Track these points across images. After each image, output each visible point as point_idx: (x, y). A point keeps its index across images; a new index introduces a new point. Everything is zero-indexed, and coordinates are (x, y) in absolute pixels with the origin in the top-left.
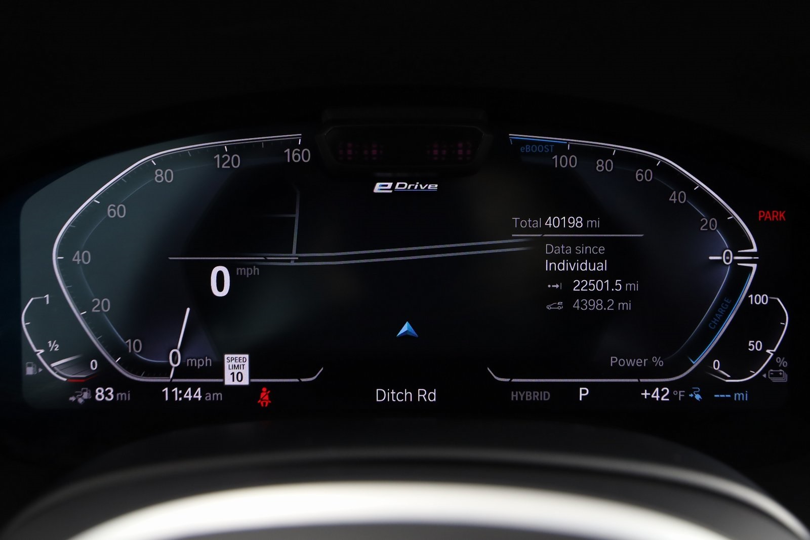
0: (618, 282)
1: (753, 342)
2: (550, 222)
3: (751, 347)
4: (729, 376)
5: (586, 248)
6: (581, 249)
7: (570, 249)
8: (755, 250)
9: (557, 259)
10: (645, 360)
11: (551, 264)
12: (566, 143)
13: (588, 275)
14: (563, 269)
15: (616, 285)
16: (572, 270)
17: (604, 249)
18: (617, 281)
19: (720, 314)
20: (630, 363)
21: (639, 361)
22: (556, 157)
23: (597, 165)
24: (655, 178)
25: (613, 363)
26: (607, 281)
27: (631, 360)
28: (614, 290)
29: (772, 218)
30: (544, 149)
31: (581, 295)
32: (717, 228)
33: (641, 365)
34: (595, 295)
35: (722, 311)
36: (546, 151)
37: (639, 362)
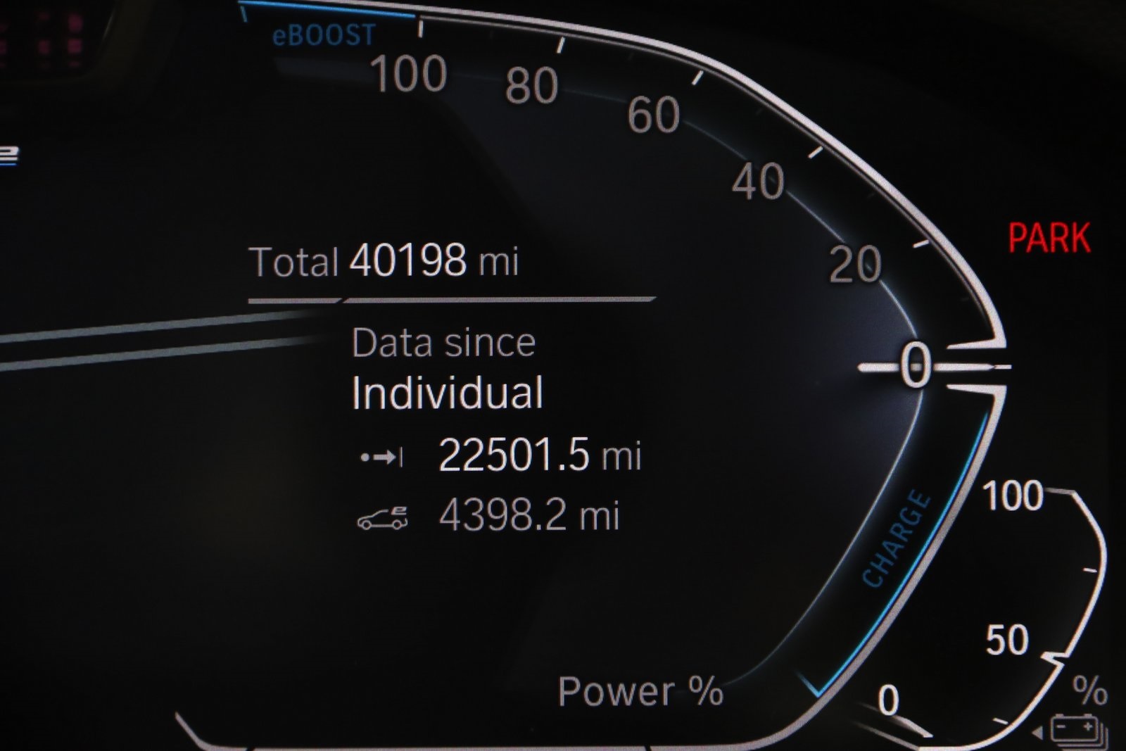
0: (579, 444)
1: (1001, 627)
2: (365, 260)
3: (995, 644)
4: (927, 735)
5: (478, 338)
6: (463, 344)
7: (429, 344)
8: (999, 341)
9: (390, 372)
10: (666, 687)
11: (368, 389)
12: (413, 16)
13: (485, 423)
14: (409, 405)
15: (573, 452)
16: (436, 406)
17: (533, 344)
18: (574, 439)
19: (898, 541)
20: (621, 695)
21: (648, 689)
22: (381, 59)
23: (508, 84)
24: (688, 123)
25: (566, 697)
26: (545, 440)
27: (622, 687)
28: (567, 467)
29: (1049, 246)
30: (346, 36)
31: (463, 484)
32: (880, 277)
33: (654, 702)
34: (508, 484)
35: (904, 531)
36: (350, 43)
37: (648, 693)
